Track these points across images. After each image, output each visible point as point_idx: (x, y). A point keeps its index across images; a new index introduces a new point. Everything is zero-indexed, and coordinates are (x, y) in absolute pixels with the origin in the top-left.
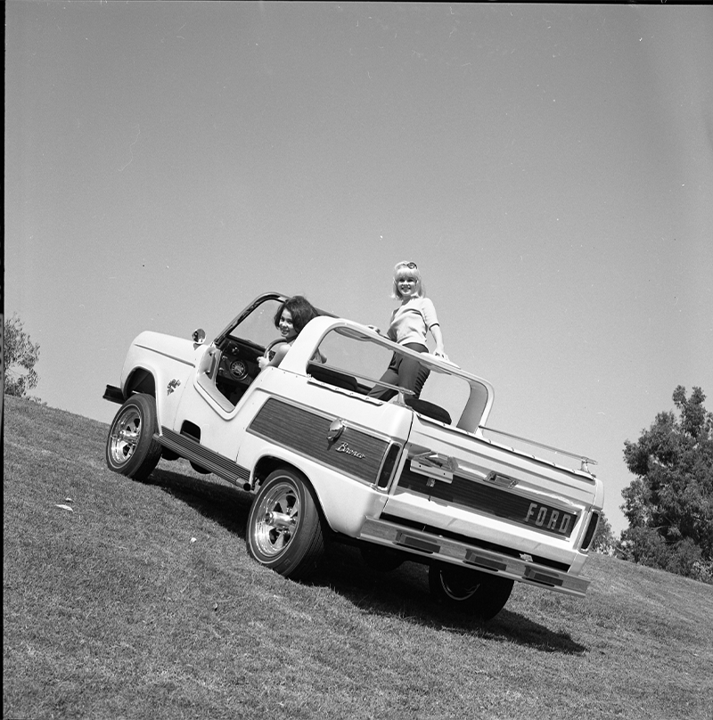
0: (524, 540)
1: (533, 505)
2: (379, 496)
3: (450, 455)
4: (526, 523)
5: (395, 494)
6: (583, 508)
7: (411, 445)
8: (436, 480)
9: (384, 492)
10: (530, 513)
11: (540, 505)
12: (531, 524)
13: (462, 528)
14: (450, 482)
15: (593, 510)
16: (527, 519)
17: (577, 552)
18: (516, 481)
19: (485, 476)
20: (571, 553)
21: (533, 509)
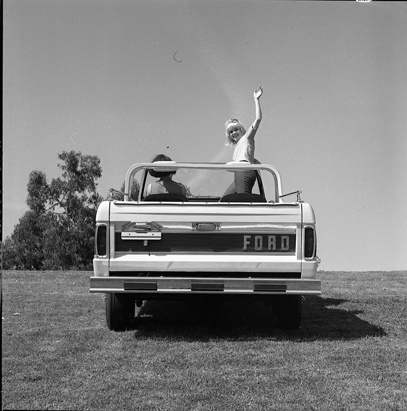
0: (242, 263)
1: (245, 237)
2: (102, 262)
3: (150, 221)
4: (245, 251)
5: (115, 258)
6: (296, 227)
7: (114, 223)
8: (148, 240)
9: (105, 258)
10: (246, 243)
11: (253, 235)
12: (251, 250)
13: (181, 267)
14: (160, 239)
15: (305, 226)
16: (245, 248)
17: (303, 261)
18: (218, 224)
19: (190, 228)
20: (296, 263)
21: (248, 240)
